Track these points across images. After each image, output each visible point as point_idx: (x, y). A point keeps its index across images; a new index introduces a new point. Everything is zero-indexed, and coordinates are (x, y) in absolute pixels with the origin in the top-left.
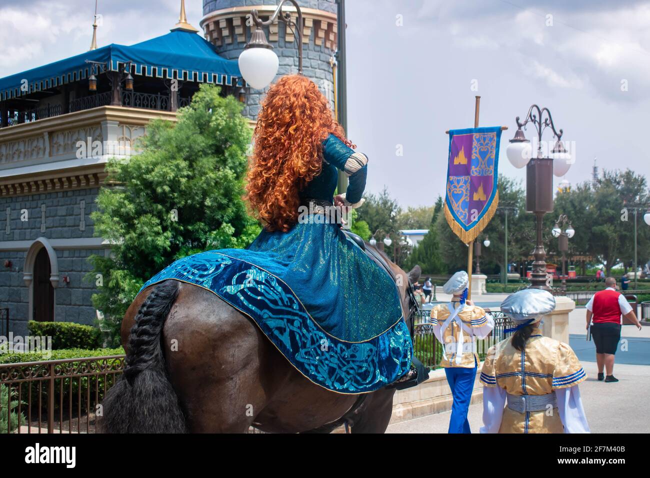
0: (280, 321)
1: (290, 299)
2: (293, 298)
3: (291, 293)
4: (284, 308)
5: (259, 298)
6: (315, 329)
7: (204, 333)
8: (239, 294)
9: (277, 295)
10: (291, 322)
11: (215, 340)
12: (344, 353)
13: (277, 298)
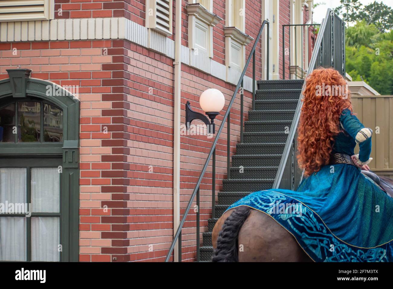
0: (314, 240)
1: (321, 227)
2: (323, 226)
3: (322, 223)
4: (317, 233)
5: (301, 225)
6: (339, 243)
7: (262, 238)
8: (288, 221)
9: (313, 224)
10: (322, 241)
11: (269, 243)
12: (362, 256)
13: (312, 226)
